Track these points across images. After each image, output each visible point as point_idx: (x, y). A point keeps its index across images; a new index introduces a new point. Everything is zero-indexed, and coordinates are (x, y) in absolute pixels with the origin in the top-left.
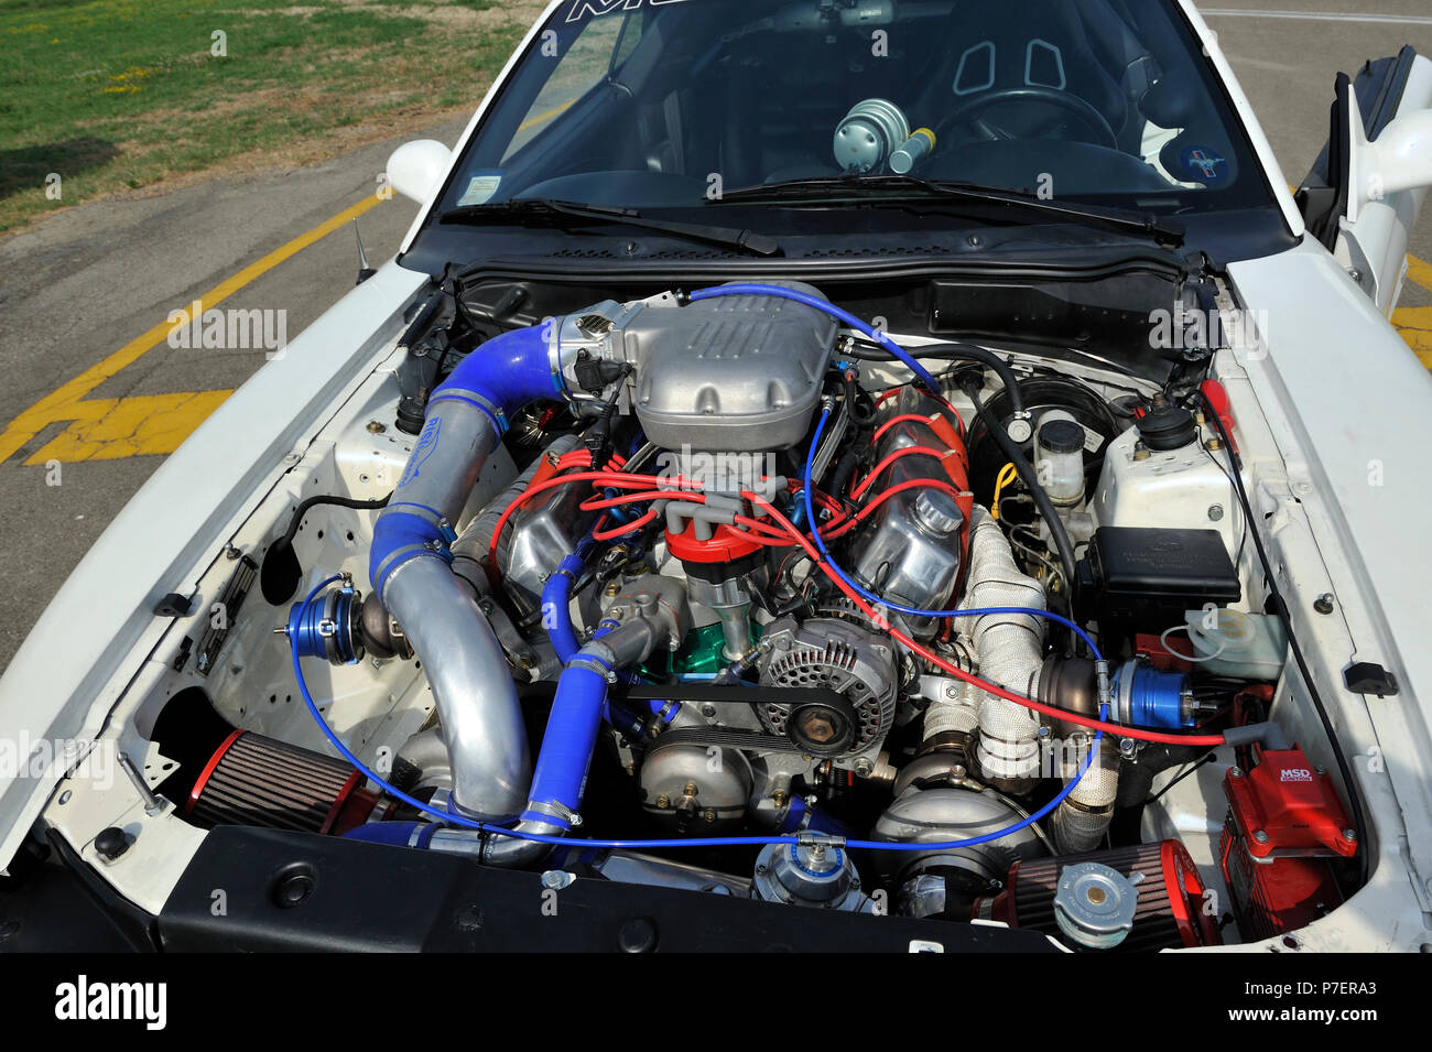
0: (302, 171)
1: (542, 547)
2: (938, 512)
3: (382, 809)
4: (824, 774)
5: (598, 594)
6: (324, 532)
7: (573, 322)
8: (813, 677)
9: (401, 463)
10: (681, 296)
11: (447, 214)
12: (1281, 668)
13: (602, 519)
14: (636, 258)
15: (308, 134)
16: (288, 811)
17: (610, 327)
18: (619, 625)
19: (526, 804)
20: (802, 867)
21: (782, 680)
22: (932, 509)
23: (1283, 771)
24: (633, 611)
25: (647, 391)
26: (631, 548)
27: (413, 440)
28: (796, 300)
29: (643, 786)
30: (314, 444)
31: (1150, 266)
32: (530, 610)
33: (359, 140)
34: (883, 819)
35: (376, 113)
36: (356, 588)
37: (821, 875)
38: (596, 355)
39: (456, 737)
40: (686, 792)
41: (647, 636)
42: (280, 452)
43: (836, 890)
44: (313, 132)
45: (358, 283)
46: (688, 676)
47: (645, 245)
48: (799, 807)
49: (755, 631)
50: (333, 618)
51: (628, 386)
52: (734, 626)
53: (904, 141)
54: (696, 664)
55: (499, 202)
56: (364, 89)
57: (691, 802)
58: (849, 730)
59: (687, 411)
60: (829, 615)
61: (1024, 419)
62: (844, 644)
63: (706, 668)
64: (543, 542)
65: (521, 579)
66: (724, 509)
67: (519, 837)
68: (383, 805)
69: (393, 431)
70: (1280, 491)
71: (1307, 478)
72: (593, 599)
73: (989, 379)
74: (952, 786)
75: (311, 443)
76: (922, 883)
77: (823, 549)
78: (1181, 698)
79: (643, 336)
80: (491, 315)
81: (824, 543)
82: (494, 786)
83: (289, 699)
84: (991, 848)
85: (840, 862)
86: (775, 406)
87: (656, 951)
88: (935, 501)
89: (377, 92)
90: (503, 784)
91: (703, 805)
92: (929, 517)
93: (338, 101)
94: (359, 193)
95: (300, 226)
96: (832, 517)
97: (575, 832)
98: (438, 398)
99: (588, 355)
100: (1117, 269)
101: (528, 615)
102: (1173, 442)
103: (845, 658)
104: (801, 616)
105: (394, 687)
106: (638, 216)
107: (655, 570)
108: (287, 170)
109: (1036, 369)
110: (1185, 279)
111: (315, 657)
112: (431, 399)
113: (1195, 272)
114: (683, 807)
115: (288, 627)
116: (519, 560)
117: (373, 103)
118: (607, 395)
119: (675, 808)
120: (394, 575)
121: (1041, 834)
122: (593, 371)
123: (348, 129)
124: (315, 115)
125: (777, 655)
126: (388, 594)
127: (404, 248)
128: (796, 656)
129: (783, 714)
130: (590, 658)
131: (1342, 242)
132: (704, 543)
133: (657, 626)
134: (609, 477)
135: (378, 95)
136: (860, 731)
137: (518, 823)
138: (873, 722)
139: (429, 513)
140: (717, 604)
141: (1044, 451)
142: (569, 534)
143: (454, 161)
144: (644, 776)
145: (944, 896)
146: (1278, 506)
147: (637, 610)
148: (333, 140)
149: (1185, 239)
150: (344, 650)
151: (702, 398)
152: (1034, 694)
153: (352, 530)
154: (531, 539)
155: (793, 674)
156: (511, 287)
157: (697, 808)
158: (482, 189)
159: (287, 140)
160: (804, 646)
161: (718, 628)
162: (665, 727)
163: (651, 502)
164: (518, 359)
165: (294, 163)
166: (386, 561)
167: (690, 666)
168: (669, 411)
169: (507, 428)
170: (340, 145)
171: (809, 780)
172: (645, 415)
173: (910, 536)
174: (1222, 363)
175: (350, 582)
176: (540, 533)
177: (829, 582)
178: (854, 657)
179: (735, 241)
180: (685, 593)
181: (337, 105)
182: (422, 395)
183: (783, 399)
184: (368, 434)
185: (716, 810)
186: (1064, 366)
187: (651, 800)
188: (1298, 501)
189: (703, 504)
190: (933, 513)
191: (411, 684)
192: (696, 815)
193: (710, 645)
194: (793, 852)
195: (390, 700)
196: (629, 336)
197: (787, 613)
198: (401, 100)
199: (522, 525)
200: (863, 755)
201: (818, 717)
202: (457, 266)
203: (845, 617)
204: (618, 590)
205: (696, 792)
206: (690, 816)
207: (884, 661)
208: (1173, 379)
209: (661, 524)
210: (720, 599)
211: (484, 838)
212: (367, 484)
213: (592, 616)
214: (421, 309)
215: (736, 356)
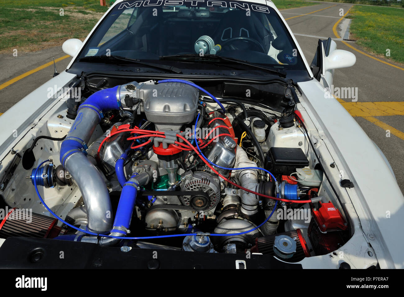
0: (31, 53)
1: (114, 151)
2: (230, 142)
3: (63, 232)
4: (196, 218)
5: (131, 166)
6: (43, 148)
7: (124, 87)
8: (198, 188)
9: (69, 127)
10: (155, 82)
11: (82, 58)
12: (321, 183)
13: (133, 143)
14: (140, 72)
15: (33, 43)
16: (32, 233)
17: (135, 89)
18: (138, 174)
19: (112, 227)
20: (197, 242)
21: (189, 189)
22: (228, 141)
23: (328, 208)
24: (143, 170)
25: (148, 106)
26: (142, 152)
27: (73, 121)
28: (188, 84)
29: (146, 222)
30: (40, 121)
31: (279, 82)
32: (110, 171)
33: (49, 46)
34: (216, 229)
35: (54, 39)
36: (54, 164)
37: (203, 244)
38: (131, 96)
39: (90, 207)
40: (159, 223)
41: (148, 177)
42: (29, 122)
43: (208, 248)
44: (35, 42)
45: (54, 77)
46: (158, 190)
47: (142, 69)
48: (190, 227)
49: (177, 177)
50: (47, 173)
51: (140, 106)
52: (172, 175)
53: (213, 47)
54: (160, 187)
55: (99, 56)
56: (50, 32)
57: (160, 226)
58: (208, 203)
59: (161, 111)
60: (200, 170)
61: (248, 120)
62: (206, 179)
63: (163, 188)
64: (115, 150)
65: (108, 161)
66: (172, 140)
67: (111, 237)
68: (63, 231)
69: (66, 118)
70: (318, 138)
71: (324, 134)
72: (130, 167)
73: (237, 110)
74: (235, 219)
75: (39, 120)
76: (229, 246)
77: (200, 151)
78: (297, 191)
79: (145, 91)
80: (96, 87)
81: (201, 150)
82: (102, 222)
83: (30, 199)
84: (247, 235)
85: (208, 240)
86: (186, 111)
87: (160, 269)
88: (229, 139)
89: (54, 33)
90: (105, 221)
91: (164, 227)
92: (228, 143)
93: (42, 35)
94: (49, 60)
95: (30, 68)
96: (201, 144)
97: (128, 235)
98: (81, 107)
99: (129, 96)
100: (270, 82)
101: (109, 172)
102: (288, 126)
103: (207, 182)
104: (194, 170)
105: (65, 195)
106: (140, 61)
107: (148, 159)
108: (26, 52)
109: (250, 108)
110: (287, 86)
111: (40, 186)
112: (79, 107)
113: (290, 84)
114: (158, 228)
115: (31, 176)
116: (107, 156)
117: (53, 36)
118: (134, 108)
119: (156, 228)
120: (68, 158)
121: (260, 231)
122: (130, 101)
123: (45, 42)
124: (36, 38)
125: (187, 182)
126: (67, 164)
127: (68, 68)
128: (193, 182)
129: (188, 199)
130: (132, 183)
131: (321, 80)
132: (165, 149)
133: (150, 175)
134: (136, 130)
135: (55, 34)
136: (210, 203)
137: (110, 233)
138: (214, 201)
139: (80, 140)
140: (168, 168)
141: (255, 128)
142: (123, 147)
143: (83, 46)
144: (146, 219)
145: (236, 250)
146: (317, 141)
147: (145, 170)
148: (41, 45)
149: (286, 76)
150: (49, 183)
151: (165, 108)
152: (257, 192)
153: (52, 147)
154: (111, 149)
155: (192, 187)
156: (102, 79)
157: (162, 228)
158: (93, 52)
159: (27, 44)
160: (195, 179)
161: (167, 176)
162: (152, 204)
163: (149, 137)
164: (108, 97)
165: (28, 51)
166: (66, 154)
167: (158, 187)
168: (155, 111)
169: (103, 117)
170: (43, 47)
171: (193, 219)
172: (148, 112)
173: (223, 149)
174: (299, 106)
175: (52, 162)
176: (114, 147)
177: (201, 161)
178: (209, 182)
179: (169, 69)
180: (157, 166)
181: (42, 36)
182: (75, 107)
183: (188, 109)
184: (58, 118)
185: (168, 228)
186: (257, 108)
187: (148, 226)
188: (322, 140)
189: (165, 138)
190: (229, 142)
191: (70, 195)
192: (162, 230)
193: (164, 181)
194: (195, 238)
195: (63, 200)
196: (141, 91)
197: (189, 170)
198: (62, 36)
199: (108, 145)
200: (210, 210)
201: (199, 199)
202: (85, 73)
203: (206, 171)
204: (138, 164)
205: (162, 223)
206: (161, 230)
207: (217, 183)
208: (284, 112)
209: (152, 144)
210: (169, 166)
211: (99, 238)
212: (57, 133)
213: (130, 172)
214: (74, 84)
215: (174, 97)
